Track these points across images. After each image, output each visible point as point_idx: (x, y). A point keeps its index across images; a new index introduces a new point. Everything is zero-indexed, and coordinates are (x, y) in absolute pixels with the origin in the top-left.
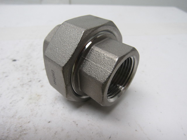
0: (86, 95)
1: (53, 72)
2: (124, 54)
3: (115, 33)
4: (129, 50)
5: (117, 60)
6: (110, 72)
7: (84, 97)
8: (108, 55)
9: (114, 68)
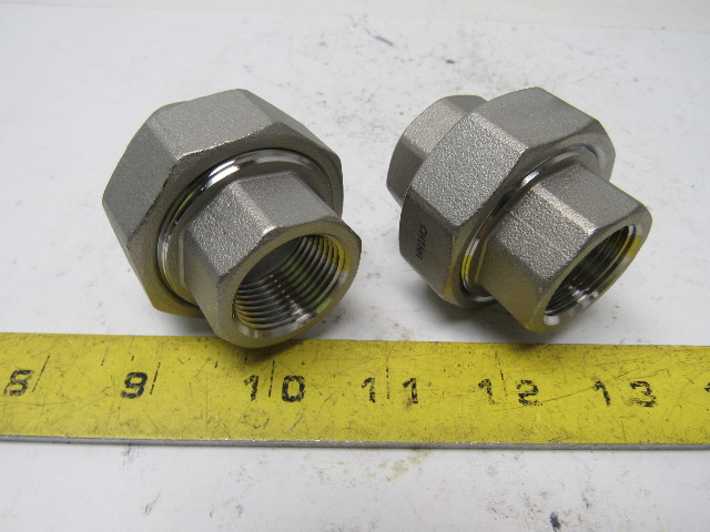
0: (487, 294)
1: (423, 231)
2: (612, 221)
3: (599, 150)
4: (626, 212)
5: (590, 231)
6: (568, 258)
7: (481, 299)
8: (570, 217)
9: (579, 252)
